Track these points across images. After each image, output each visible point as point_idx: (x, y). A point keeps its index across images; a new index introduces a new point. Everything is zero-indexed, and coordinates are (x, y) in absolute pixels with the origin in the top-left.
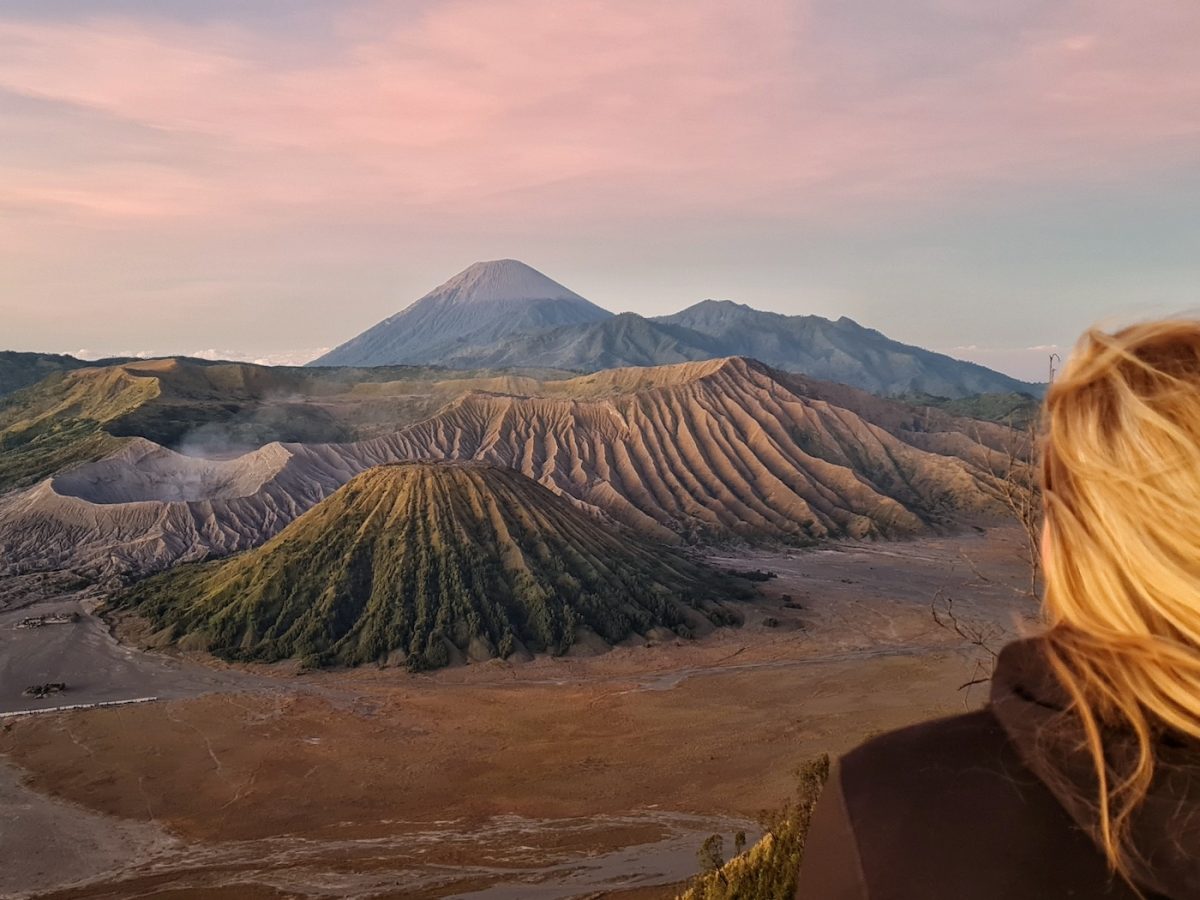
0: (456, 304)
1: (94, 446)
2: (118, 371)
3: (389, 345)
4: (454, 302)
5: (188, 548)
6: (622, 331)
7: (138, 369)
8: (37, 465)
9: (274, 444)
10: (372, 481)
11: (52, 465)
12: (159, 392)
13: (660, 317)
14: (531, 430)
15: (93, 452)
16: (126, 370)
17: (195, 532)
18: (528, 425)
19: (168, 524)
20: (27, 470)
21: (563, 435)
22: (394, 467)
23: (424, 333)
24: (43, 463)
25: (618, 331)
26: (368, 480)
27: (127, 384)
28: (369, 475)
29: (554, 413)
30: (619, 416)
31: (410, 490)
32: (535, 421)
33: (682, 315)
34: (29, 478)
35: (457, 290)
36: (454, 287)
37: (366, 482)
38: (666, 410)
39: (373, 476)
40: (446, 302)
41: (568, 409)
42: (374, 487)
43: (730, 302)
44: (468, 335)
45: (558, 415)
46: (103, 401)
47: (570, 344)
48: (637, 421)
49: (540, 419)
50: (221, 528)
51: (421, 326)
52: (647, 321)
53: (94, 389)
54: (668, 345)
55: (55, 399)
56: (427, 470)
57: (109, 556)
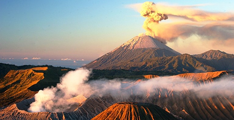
0: (130, 49)
1: (26, 94)
2: (31, 71)
3: (108, 62)
4: (129, 49)
6: (184, 60)
7: (36, 70)
8: (9, 99)
9: (81, 95)
10: (115, 109)
11: (14, 99)
12: (44, 77)
13: (196, 55)
14: (159, 93)
15: (26, 96)
16: (33, 70)
19: (51, 119)
20: (6, 101)
21: (170, 94)
22: (122, 104)
23: (119, 58)
24: (11, 99)
25: (182, 60)
26: (114, 108)
27: (34, 75)
28: (114, 107)
31: (127, 112)
33: (203, 55)
34: (7, 103)
35: (130, 45)
36: (129, 44)
37: (113, 109)
39: (115, 107)
40: (126, 49)
42: (116, 110)
43: (219, 51)
44: (133, 59)
46: (26, 79)
47: (167, 63)
51: (119, 56)
53: (24, 76)
54: (199, 64)
55: (11, 79)
56: (132, 105)
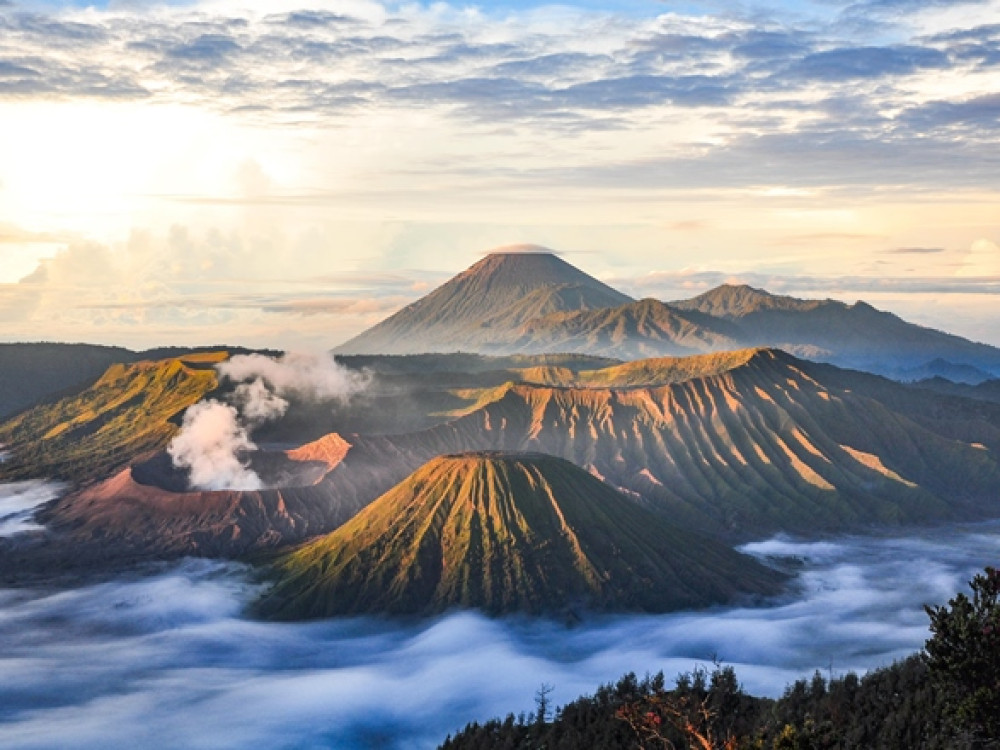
1: (163, 437)
2: (176, 365)
5: (261, 534)
6: (643, 317)
7: (195, 362)
8: (110, 455)
9: (332, 435)
10: (437, 472)
11: (126, 455)
12: (217, 385)
13: (678, 302)
14: (572, 420)
16: (184, 363)
17: (267, 519)
18: (569, 413)
19: (241, 511)
20: (102, 460)
21: (602, 424)
22: (457, 459)
23: (447, 317)
24: (115, 453)
25: (639, 317)
26: (433, 471)
27: (185, 377)
28: (433, 468)
29: (593, 403)
30: (655, 406)
31: (473, 481)
32: (574, 411)
33: (700, 300)
35: (479, 277)
36: (476, 274)
37: (431, 474)
38: (699, 400)
39: (438, 468)
40: (468, 289)
41: (605, 399)
42: (439, 478)
43: (747, 286)
44: (491, 320)
45: (596, 406)
46: (163, 392)
47: (593, 329)
48: (672, 410)
49: (579, 409)
50: (291, 515)
51: (446, 312)
52: (666, 306)
53: (154, 381)
54: (689, 330)
55: (117, 391)
56: (488, 461)
57: (190, 541)
